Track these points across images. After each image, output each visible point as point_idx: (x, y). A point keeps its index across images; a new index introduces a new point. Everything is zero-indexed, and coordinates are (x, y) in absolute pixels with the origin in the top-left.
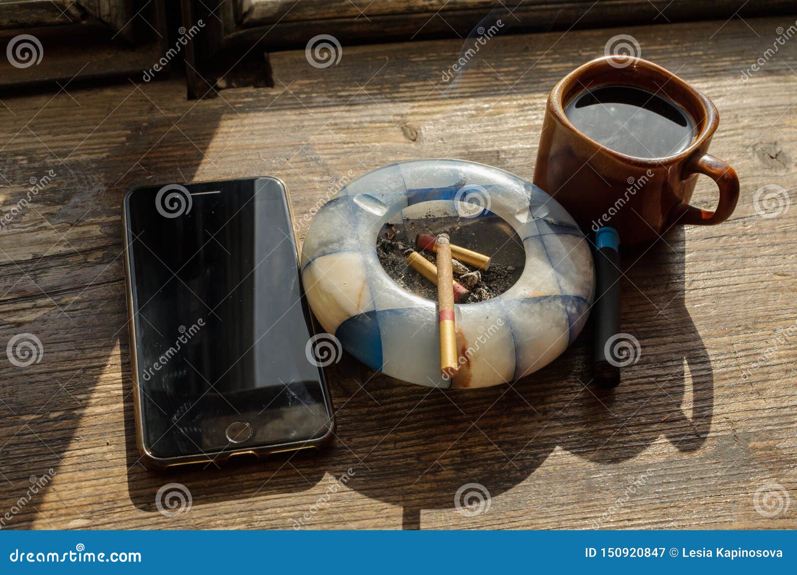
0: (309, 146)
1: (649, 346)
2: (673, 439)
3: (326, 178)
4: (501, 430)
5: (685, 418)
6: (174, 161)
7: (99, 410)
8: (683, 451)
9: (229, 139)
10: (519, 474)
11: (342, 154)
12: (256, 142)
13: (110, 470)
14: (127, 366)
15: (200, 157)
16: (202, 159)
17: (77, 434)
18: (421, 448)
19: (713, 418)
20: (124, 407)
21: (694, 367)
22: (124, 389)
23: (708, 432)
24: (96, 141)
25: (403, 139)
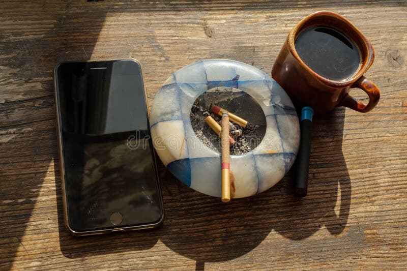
0: (154, 38)
1: (322, 173)
2: (329, 227)
3: (163, 59)
4: (246, 218)
5: (335, 215)
6: (80, 43)
7: (44, 198)
8: (332, 234)
9: (111, 29)
10: (253, 244)
11: (171, 43)
12: (125, 32)
13: (50, 234)
14: (58, 173)
15: (95, 40)
16: (96, 42)
17: (33, 213)
18: (206, 227)
19: (349, 215)
20: (57, 198)
21: (343, 186)
22: (56, 186)
23: (346, 224)
24: (37, 26)
25: (204, 35)
